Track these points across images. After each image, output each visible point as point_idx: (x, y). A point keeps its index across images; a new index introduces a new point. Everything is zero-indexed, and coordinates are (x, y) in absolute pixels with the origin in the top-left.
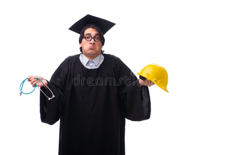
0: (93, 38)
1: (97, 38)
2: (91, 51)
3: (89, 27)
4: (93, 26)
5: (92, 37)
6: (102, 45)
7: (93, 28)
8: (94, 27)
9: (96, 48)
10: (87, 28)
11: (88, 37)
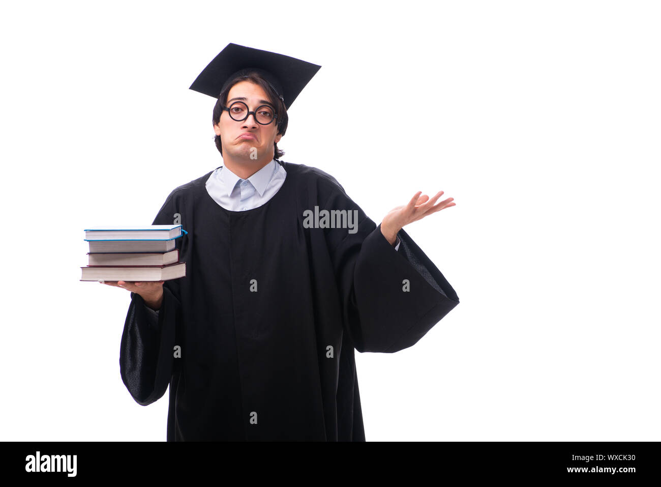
0: (254, 114)
1: (265, 113)
2: (243, 145)
3: (244, 79)
4: (255, 75)
5: (251, 110)
6: (278, 134)
7: (255, 81)
8: (259, 79)
9: (261, 141)
10: (237, 82)
11: (237, 109)
